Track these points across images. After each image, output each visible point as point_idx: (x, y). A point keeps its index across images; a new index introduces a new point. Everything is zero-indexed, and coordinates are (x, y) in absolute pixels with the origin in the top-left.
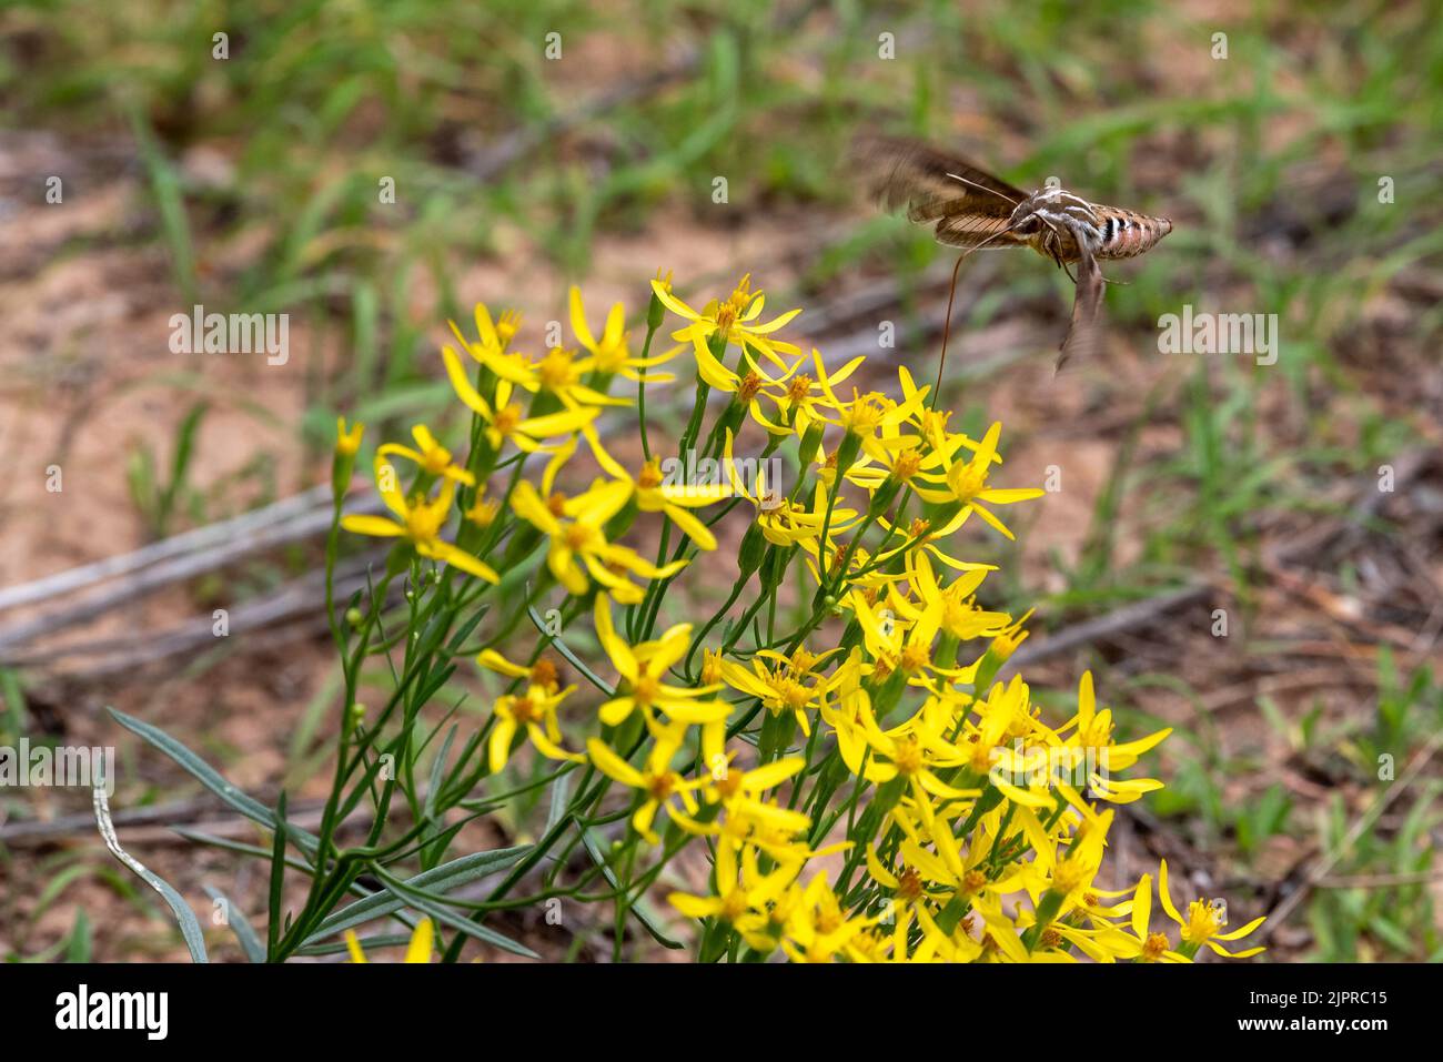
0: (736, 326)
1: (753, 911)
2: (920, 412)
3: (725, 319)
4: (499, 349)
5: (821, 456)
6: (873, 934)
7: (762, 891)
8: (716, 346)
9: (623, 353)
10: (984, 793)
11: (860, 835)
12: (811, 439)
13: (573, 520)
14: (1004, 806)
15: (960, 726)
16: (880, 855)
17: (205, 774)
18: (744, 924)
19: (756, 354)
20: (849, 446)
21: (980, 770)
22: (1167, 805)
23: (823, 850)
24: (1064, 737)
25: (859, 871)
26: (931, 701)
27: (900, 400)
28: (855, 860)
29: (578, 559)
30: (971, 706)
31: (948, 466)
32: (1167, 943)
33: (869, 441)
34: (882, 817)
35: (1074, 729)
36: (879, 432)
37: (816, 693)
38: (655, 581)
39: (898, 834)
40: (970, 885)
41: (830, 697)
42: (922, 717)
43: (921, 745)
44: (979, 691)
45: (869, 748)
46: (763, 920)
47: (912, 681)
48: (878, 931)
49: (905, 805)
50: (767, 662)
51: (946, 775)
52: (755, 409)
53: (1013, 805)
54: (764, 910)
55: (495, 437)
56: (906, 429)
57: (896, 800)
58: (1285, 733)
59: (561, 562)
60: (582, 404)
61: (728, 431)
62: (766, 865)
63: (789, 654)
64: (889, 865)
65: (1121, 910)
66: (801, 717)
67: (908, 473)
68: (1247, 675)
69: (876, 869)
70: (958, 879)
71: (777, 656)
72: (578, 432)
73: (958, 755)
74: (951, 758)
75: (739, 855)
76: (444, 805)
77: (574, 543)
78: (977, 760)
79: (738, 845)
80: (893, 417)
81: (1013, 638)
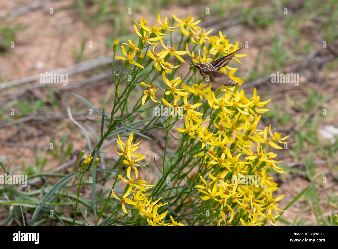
0: (189, 23)
1: (192, 131)
2: (223, 40)
3: (187, 22)
4: (144, 25)
5: (205, 48)
6: (215, 137)
7: (194, 128)
8: (185, 27)
9: (168, 26)
10: (236, 111)
11: (212, 119)
12: (203, 45)
13: (158, 57)
14: (239, 114)
15: (231, 99)
16: (216, 122)
17: (89, 105)
18: (190, 134)
19: (193, 29)
20: (210, 46)
21: (235, 107)
22: (269, 115)
23: (205, 121)
24: (251, 101)
25: (212, 125)
26: (226, 94)
27: (220, 38)
28: (211, 123)
29: (159, 64)
30: (233, 95)
31: (229, 50)
32: (270, 140)
33: (214, 45)
34: (216, 115)
35: (253, 99)
36: (215, 44)
37: (204, 92)
38: (174, 69)
39: (219, 119)
40: (233, 128)
41: (206, 93)
42: (224, 97)
43: (224, 102)
44: (235, 92)
45: (214, 102)
46: (194, 133)
47: (222, 90)
48: (216, 136)
49: (221, 113)
50: (194, 86)
51: (228, 108)
52: (192, 39)
53: (241, 114)
54: (194, 131)
55: (144, 42)
56: (221, 43)
57: (219, 112)
58: (290, 103)
59: (156, 65)
60: (160, 35)
61: (187, 44)
62: (194, 123)
63: (199, 85)
64: (217, 124)
65: (261, 133)
66: (201, 97)
67: (221, 52)
68: (283, 92)
69: (215, 124)
70: (231, 127)
71: (196, 85)
72: (159, 41)
73: (231, 104)
74: (230, 104)
75: (189, 121)
76: (134, 111)
77: (159, 62)
78: (234, 105)
79: (189, 119)
80: (218, 41)
81: (242, 82)
